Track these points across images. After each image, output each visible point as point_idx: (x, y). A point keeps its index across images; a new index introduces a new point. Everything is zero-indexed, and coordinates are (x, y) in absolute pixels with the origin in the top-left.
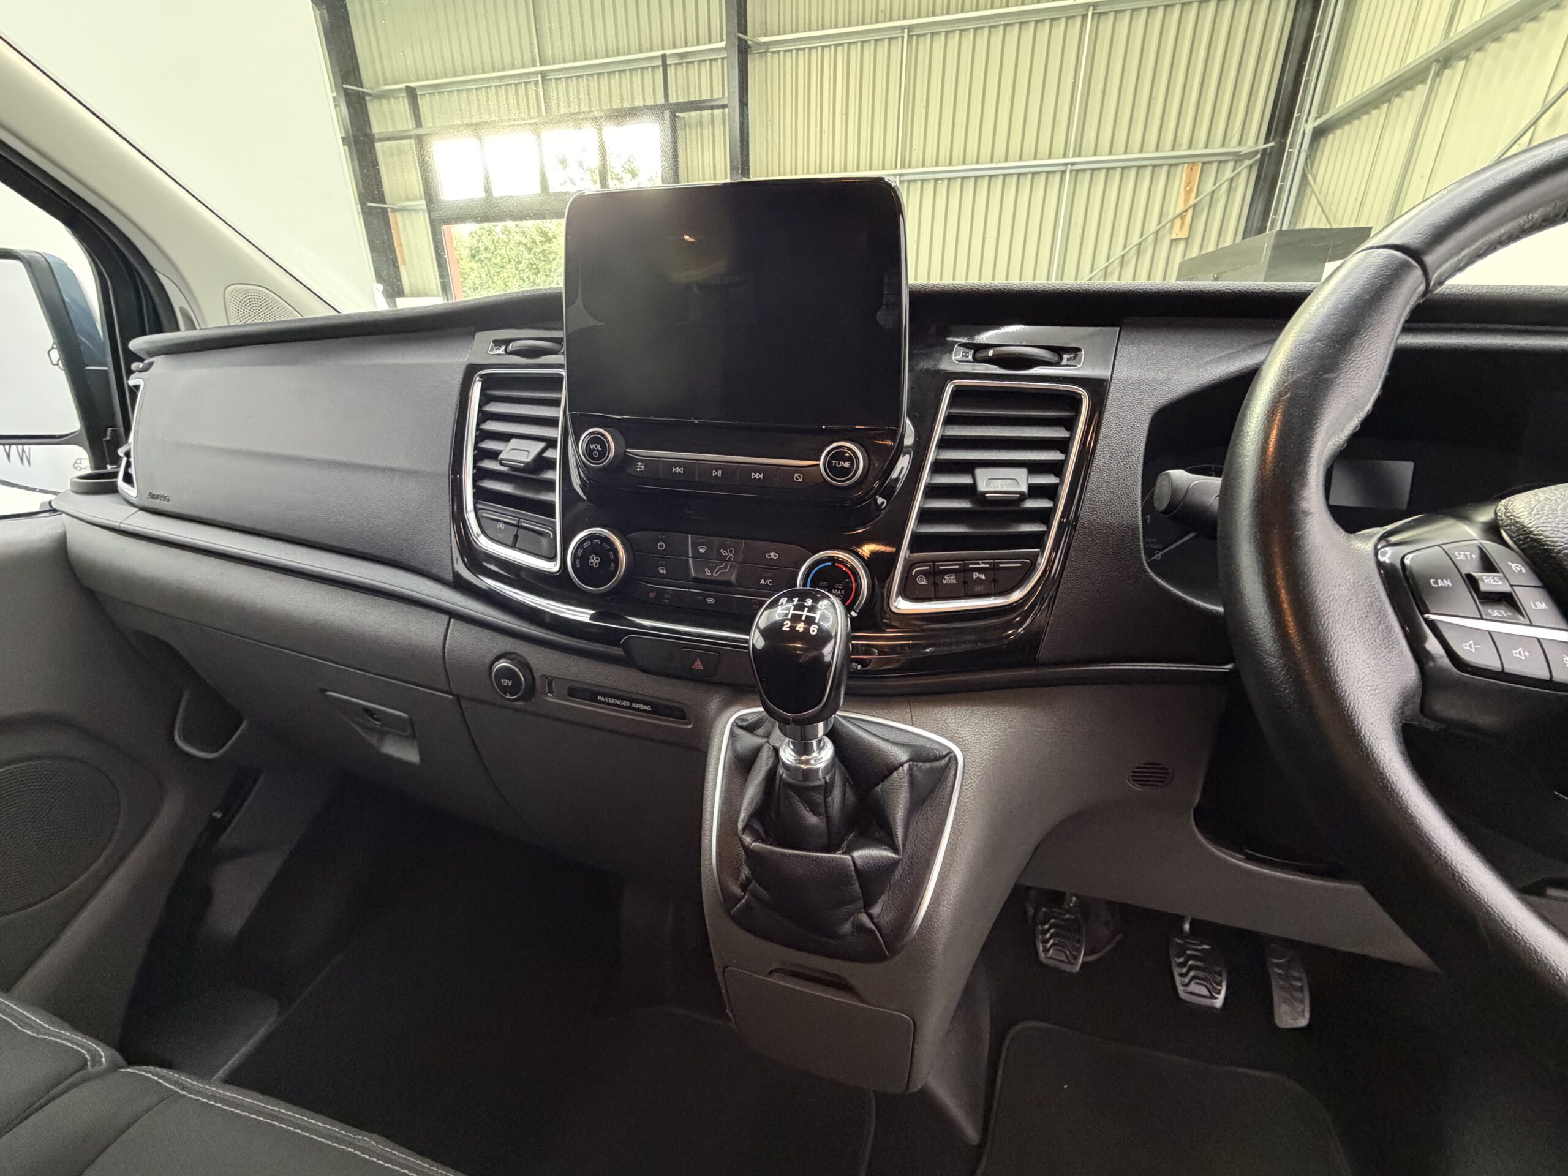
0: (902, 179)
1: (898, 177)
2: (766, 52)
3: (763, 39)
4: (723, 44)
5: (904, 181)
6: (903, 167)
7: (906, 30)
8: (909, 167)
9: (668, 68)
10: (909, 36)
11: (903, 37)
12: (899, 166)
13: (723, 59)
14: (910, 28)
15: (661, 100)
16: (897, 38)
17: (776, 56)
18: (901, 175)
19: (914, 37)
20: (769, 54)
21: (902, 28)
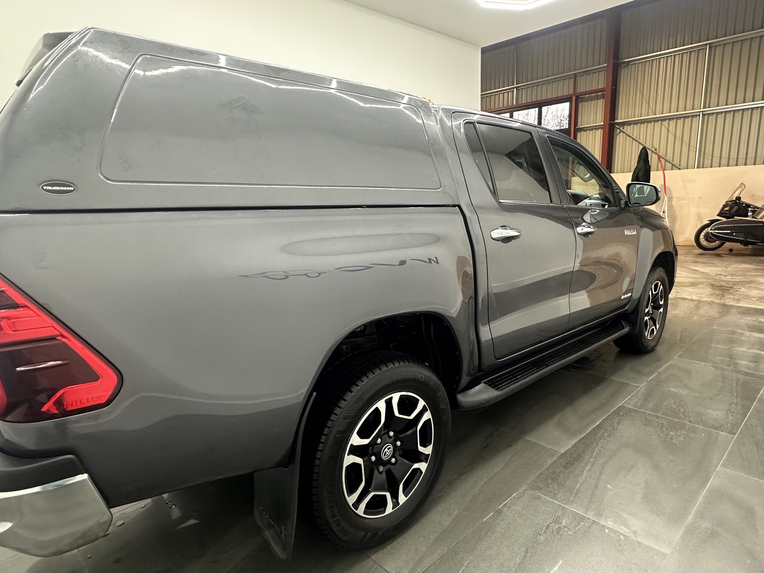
0: (704, 113)
1: (701, 112)
2: (628, 65)
3: (626, 60)
4: (606, 65)
5: (705, 114)
6: (704, 107)
7: (708, 45)
8: (709, 107)
9: (577, 78)
10: (710, 47)
11: (706, 48)
12: (702, 107)
13: (605, 70)
14: (710, 44)
15: (571, 92)
16: (703, 49)
17: (633, 66)
18: (703, 111)
19: (713, 48)
20: (630, 65)
21: (706, 45)
